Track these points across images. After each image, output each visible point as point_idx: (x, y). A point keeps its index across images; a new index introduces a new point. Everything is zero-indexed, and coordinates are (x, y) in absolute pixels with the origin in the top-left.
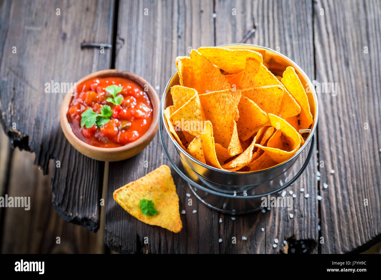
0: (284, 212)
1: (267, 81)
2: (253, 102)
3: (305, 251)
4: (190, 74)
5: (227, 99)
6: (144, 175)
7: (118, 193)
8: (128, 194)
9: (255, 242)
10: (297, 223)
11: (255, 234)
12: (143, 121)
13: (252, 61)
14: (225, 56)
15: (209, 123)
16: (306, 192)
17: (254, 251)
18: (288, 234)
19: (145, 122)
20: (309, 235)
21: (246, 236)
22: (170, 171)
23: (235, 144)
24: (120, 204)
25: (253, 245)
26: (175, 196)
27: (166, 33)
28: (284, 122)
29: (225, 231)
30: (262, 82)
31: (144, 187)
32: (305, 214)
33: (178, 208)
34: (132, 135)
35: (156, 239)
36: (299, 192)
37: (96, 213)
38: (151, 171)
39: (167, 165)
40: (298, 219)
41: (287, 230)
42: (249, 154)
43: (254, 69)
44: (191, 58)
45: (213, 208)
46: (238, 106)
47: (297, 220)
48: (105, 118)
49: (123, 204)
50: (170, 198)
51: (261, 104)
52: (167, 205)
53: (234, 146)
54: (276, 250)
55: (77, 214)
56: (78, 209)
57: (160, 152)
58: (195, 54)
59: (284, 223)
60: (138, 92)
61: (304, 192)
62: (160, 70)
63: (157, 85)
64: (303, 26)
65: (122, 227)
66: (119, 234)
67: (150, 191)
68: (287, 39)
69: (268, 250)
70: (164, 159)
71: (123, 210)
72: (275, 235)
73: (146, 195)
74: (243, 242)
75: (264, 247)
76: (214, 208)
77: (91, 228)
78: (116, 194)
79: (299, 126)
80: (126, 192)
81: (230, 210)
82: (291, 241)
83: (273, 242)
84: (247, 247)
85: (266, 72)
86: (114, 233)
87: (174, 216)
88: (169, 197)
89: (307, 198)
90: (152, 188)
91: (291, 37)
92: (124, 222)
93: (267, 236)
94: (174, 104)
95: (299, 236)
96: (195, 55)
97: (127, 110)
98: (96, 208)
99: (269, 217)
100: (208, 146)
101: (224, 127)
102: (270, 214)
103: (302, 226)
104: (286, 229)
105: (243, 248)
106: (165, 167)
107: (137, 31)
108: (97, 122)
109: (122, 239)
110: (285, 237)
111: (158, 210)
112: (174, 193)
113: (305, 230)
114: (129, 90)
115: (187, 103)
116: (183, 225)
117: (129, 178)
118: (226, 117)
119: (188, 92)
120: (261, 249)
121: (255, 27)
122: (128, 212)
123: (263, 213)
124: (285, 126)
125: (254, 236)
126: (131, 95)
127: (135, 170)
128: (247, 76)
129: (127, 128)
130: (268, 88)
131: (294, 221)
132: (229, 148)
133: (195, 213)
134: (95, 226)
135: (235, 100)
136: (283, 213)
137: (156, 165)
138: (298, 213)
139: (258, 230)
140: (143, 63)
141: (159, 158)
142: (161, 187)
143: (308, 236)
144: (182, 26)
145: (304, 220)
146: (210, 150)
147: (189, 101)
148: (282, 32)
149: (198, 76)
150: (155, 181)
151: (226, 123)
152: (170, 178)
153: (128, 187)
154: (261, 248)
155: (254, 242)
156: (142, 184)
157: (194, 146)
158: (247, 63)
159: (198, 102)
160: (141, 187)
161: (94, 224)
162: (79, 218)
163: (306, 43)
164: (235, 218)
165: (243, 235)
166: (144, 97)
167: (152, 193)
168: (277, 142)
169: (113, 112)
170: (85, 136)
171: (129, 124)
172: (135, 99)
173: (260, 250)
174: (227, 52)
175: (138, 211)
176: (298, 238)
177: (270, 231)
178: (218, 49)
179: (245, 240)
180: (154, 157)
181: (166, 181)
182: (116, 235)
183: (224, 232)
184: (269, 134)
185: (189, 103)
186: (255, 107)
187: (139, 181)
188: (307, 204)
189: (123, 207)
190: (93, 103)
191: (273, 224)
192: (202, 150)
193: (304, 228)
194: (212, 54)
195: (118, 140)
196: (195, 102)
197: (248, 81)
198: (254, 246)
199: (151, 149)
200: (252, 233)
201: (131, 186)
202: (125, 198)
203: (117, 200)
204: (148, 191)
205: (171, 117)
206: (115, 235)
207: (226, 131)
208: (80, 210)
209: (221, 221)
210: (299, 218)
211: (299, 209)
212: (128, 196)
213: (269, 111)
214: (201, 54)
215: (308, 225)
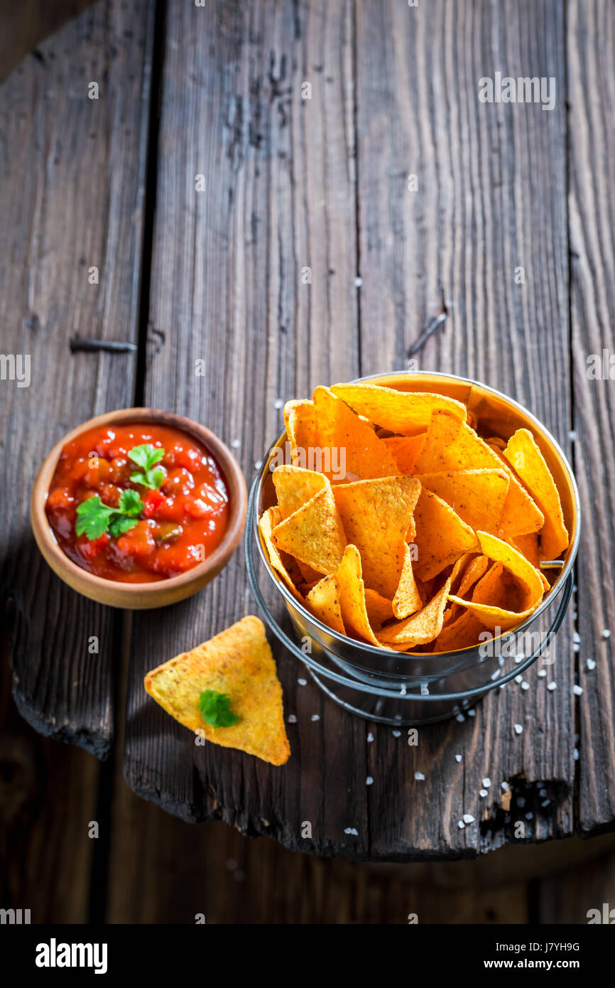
0: (503, 719)
1: (475, 457)
2: (445, 504)
3: (545, 804)
4: (311, 434)
5: (391, 498)
6: (209, 638)
7: (154, 678)
8: (175, 681)
9: (442, 784)
10: (531, 745)
11: (443, 769)
12: (208, 525)
13: (444, 417)
14: (387, 403)
15: (353, 549)
16: (549, 678)
17: (440, 803)
18: (511, 768)
19: (212, 525)
20: (555, 770)
21: (423, 773)
22: (263, 629)
23: (407, 592)
24: (157, 701)
25: (438, 790)
26: (275, 685)
27: (255, 320)
28: (510, 550)
29: (380, 760)
30: (463, 459)
31: (209, 663)
32: (546, 726)
33: (282, 713)
34: (186, 555)
35: (234, 776)
36: (535, 678)
37: (106, 721)
38: (223, 630)
39: (257, 615)
40: (532, 736)
41: (509, 760)
42: (436, 618)
43: (448, 433)
44: (315, 403)
45: (355, 712)
46: (414, 512)
47: (531, 739)
48: (127, 517)
49: (164, 702)
50: (263, 688)
51: (462, 506)
52: (258, 703)
53: (405, 597)
54: (486, 802)
55: (66, 722)
56: (69, 710)
57: (242, 586)
58: (324, 395)
59: (503, 745)
60: (196, 461)
61: (546, 677)
62: (241, 404)
63: (236, 438)
64: (548, 308)
65: (162, 751)
66: (157, 765)
67: (222, 674)
68: (515, 337)
69: (470, 802)
70: (250, 601)
71: (164, 712)
72: (485, 769)
73: (213, 681)
74: (417, 784)
75: (461, 796)
76: (357, 711)
77: (96, 749)
78: (151, 679)
79: (540, 548)
80: (171, 676)
81: (389, 717)
82: (518, 783)
83: (480, 785)
84: (425, 796)
85: (474, 441)
86: (146, 763)
87: (274, 730)
88: (261, 685)
89: (551, 692)
90: (225, 666)
91: (521, 332)
92: (168, 740)
93: (467, 771)
94: (280, 502)
95: (535, 772)
96: (325, 398)
97: (175, 500)
98: (108, 709)
99: (472, 731)
100: (349, 596)
101: (385, 555)
102: (473, 726)
103: (540, 752)
104: (507, 757)
105: (416, 798)
106: (253, 621)
107: (192, 314)
108: (110, 526)
109: (161, 775)
110: (504, 774)
111: (239, 714)
112: (273, 677)
113: (548, 760)
114: (178, 455)
115: (307, 505)
116: (292, 750)
117: (176, 643)
118: (388, 534)
119: (309, 479)
120: (455, 800)
121: (445, 310)
122: (175, 717)
123: (459, 723)
124: (511, 558)
125: (440, 773)
126: (181, 466)
127: (189, 625)
128: (432, 445)
129: (175, 539)
130: (477, 475)
131: (523, 741)
132: (395, 602)
133: (316, 722)
134: (105, 747)
135: (407, 499)
136: (501, 723)
137: (233, 614)
138: (533, 722)
139: (449, 758)
140: (205, 387)
141: (240, 600)
142: (245, 665)
143: (552, 774)
144: (288, 305)
145: (546, 738)
146: (354, 604)
147: (312, 500)
148: (503, 321)
149: (330, 441)
150: (231, 650)
151: (387, 547)
152: (264, 644)
153: (174, 664)
154: (454, 798)
155: (440, 785)
156: (205, 658)
157: (320, 595)
158: (433, 419)
159: (330, 502)
160: (203, 664)
161: (102, 743)
162: (72, 730)
163: (554, 347)
164: (401, 731)
165: (417, 770)
166: (210, 469)
167: (225, 678)
168: (494, 587)
169: (146, 506)
170: (85, 554)
171: (178, 531)
172: (191, 477)
173: (452, 801)
174: (393, 396)
175: (197, 716)
176: (531, 777)
177: (474, 761)
178: (374, 389)
179: (421, 781)
180: (230, 598)
181: (254, 652)
182: (150, 767)
183: (377, 763)
184: (479, 571)
185: (312, 505)
186: (450, 514)
187: (197, 651)
188: (552, 704)
189: (165, 708)
190: (102, 484)
191: (480, 747)
192: (338, 605)
193: (545, 755)
194: (359, 397)
195: (155, 566)
196: (323, 501)
197: (435, 457)
198: (440, 793)
199: (223, 580)
200: (436, 766)
201: (181, 662)
202: (169, 688)
203: (152, 693)
204: (217, 673)
205: (274, 533)
206: (148, 768)
207: (388, 562)
208: (73, 711)
209: (370, 738)
210: (534, 735)
211: (536, 713)
212: (174, 684)
213: (477, 522)
214: (336, 397)
215: (553, 748)
